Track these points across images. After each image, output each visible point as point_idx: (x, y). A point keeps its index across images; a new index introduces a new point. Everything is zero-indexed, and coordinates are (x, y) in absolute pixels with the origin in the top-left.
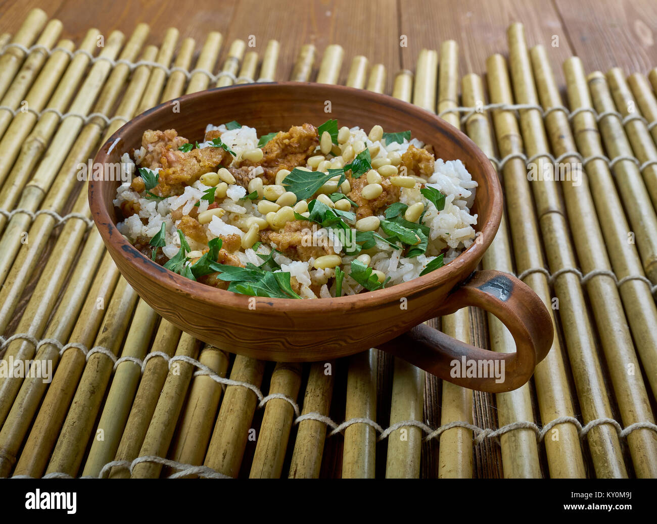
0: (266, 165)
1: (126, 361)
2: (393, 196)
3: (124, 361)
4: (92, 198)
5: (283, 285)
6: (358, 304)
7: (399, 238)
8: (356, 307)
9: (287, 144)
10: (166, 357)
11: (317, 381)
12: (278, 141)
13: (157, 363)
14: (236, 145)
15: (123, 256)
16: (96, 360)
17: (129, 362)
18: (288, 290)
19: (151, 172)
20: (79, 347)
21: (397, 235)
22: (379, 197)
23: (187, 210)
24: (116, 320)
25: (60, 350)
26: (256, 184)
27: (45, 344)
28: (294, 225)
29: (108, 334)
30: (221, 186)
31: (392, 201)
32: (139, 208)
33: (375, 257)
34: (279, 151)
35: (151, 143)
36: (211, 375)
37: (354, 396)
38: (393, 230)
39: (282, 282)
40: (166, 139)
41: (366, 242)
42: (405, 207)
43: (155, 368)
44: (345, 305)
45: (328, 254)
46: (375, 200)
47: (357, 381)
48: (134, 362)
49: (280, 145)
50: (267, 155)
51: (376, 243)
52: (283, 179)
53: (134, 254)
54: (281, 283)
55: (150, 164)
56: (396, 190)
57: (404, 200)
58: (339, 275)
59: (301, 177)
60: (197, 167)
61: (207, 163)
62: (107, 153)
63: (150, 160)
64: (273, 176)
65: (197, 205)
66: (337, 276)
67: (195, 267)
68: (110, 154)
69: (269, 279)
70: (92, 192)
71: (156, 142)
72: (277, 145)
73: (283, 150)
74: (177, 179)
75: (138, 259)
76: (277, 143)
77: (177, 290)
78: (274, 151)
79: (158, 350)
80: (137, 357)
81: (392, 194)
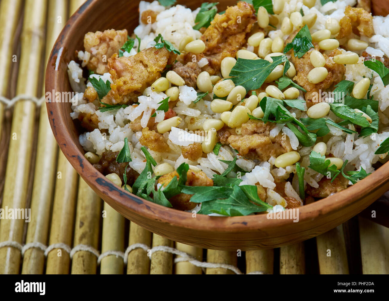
0: (208, 53)
1: (109, 255)
2: (339, 75)
3: (106, 256)
4: (55, 127)
5: (252, 196)
6: (325, 210)
7: (351, 121)
8: (323, 213)
9: (225, 27)
10: (145, 247)
11: (289, 251)
12: (217, 26)
13: (138, 256)
14: (175, 31)
15: (99, 190)
16: (81, 259)
17: (111, 257)
18: (257, 200)
19: (100, 79)
20: (62, 247)
21: (349, 119)
22: (326, 79)
23: (144, 122)
24: (88, 213)
25: (44, 251)
26: (204, 79)
27: (30, 248)
28: (251, 127)
29: (85, 228)
30: (172, 92)
31: (338, 80)
32: (97, 120)
33: (330, 142)
34: (219, 37)
35: (94, 46)
36: (191, 260)
37: (326, 262)
38: (344, 114)
39: (250, 193)
40: (108, 40)
41: (320, 130)
42: (351, 85)
43: (137, 261)
44: (313, 213)
45: (287, 152)
46: (321, 83)
47: (326, 246)
48: (116, 255)
49: (219, 29)
50: (208, 43)
51: (330, 130)
52: (230, 72)
53: (109, 187)
54: (249, 195)
55: (97, 66)
56: (340, 69)
57: (349, 77)
58: (300, 171)
59: (246, 67)
60: (145, 74)
61: (154, 68)
62: (55, 69)
63: (96, 63)
64: (218, 64)
65: (154, 115)
66: (299, 172)
67: (167, 190)
68: (59, 68)
69: (238, 194)
70: (53, 120)
71: (99, 45)
72: (216, 31)
73: (223, 34)
74: (129, 90)
75: (114, 192)
76: (216, 28)
77: (157, 220)
78: (214, 38)
79: (136, 242)
80: (117, 250)
81: (338, 72)
